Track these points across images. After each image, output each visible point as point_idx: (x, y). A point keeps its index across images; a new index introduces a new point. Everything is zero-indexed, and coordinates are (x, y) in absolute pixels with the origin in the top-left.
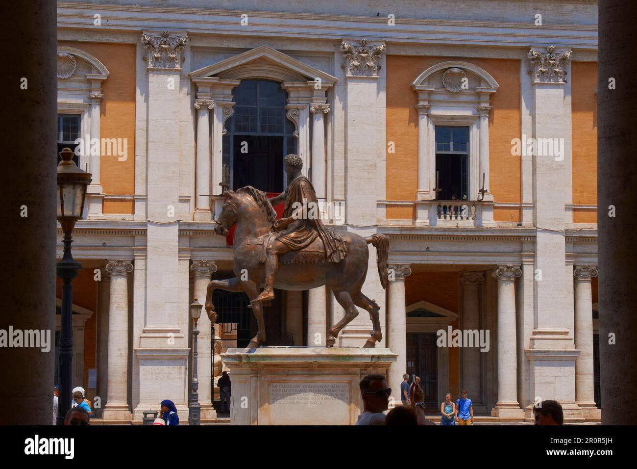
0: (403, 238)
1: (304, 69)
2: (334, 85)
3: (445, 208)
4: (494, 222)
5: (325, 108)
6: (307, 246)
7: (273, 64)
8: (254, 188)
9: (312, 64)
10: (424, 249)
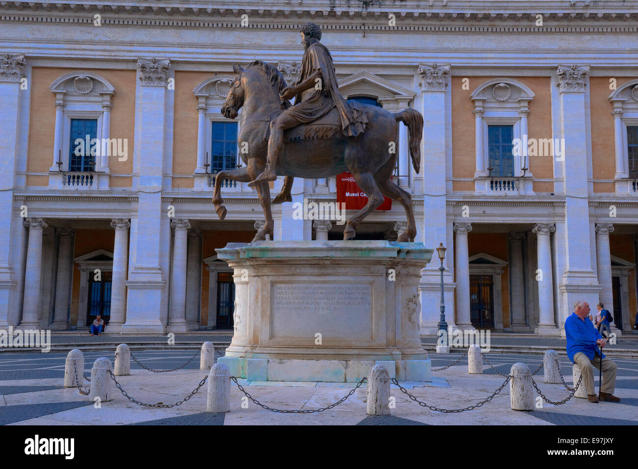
0: (465, 204)
2: (414, 97)
3: (496, 182)
4: (533, 192)
6: (319, 119)
7: (371, 85)
10: (482, 212)
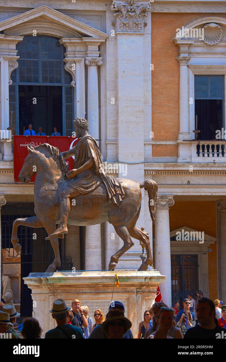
0: (167, 173)
1: (78, 26)
2: (106, 40)
3: (203, 146)
5: (99, 61)
6: (93, 191)
7: (52, 22)
8: (49, 145)
9: (87, 22)
10: (185, 182)
